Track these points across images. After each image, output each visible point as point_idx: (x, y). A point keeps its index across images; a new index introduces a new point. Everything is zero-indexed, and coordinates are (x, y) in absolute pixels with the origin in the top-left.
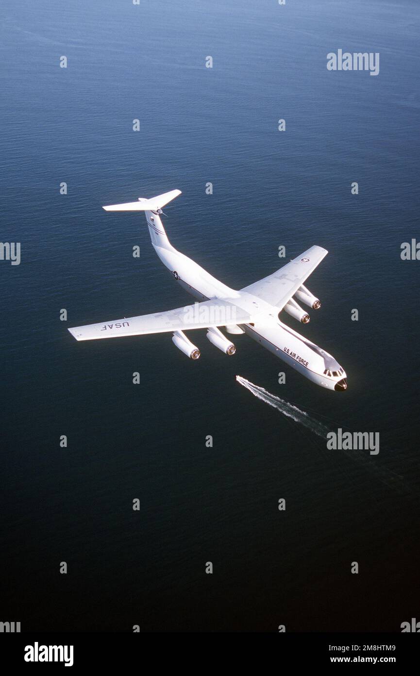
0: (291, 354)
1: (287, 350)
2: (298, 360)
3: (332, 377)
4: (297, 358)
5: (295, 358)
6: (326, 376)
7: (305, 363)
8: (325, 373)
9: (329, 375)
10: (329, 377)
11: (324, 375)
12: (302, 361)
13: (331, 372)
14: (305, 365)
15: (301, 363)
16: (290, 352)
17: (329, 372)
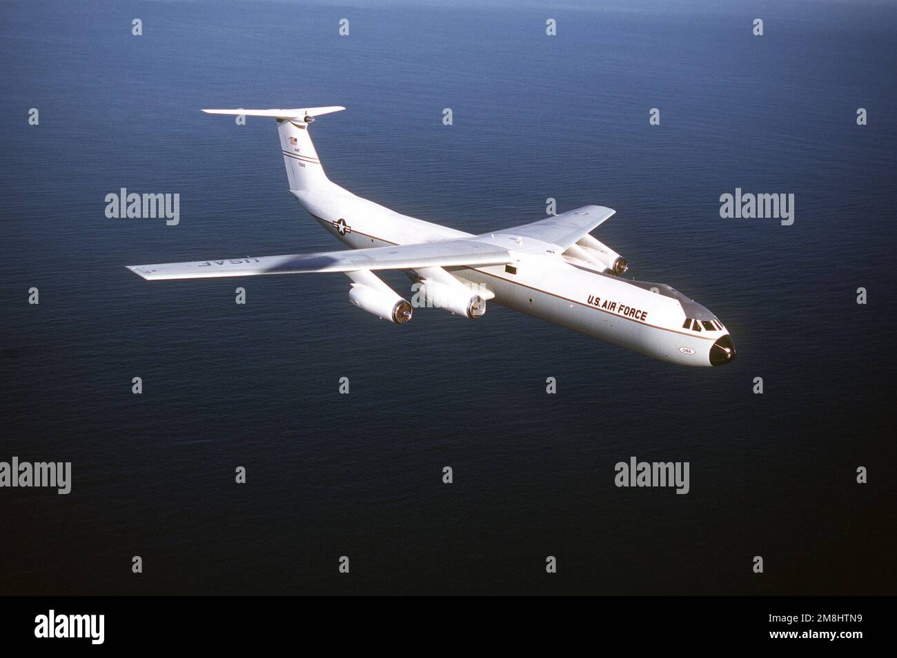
0: (605, 305)
1: (594, 301)
2: (622, 313)
3: (704, 332)
4: (620, 309)
5: (616, 312)
6: (690, 331)
7: (639, 315)
8: (686, 325)
9: (696, 328)
10: (695, 333)
11: (686, 331)
12: (633, 312)
13: (699, 322)
14: (639, 320)
15: (631, 317)
16: (601, 303)
17: (696, 322)
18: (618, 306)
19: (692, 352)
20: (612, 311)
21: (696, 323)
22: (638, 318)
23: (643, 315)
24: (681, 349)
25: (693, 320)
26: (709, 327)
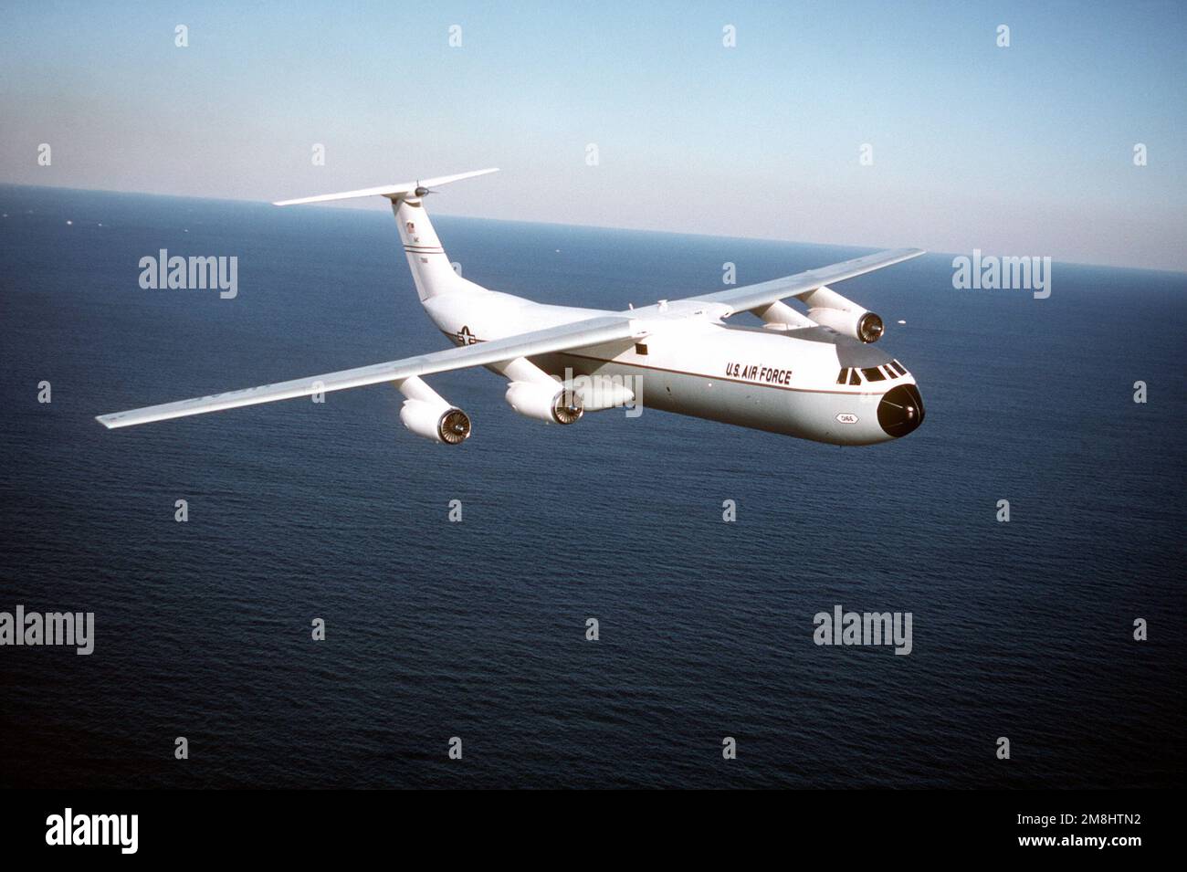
0: (745, 373)
1: (733, 371)
2: (763, 380)
3: (867, 385)
4: (762, 374)
5: (757, 379)
6: (847, 387)
7: (783, 377)
8: (842, 379)
9: (856, 381)
10: (855, 388)
11: (841, 387)
12: (776, 374)
13: (858, 371)
14: (783, 385)
15: (774, 384)
16: (741, 371)
17: (854, 371)
18: (759, 371)
19: (855, 419)
20: (752, 381)
21: (854, 373)
22: (781, 382)
23: (787, 377)
24: (839, 418)
25: (850, 370)
26: (874, 375)
